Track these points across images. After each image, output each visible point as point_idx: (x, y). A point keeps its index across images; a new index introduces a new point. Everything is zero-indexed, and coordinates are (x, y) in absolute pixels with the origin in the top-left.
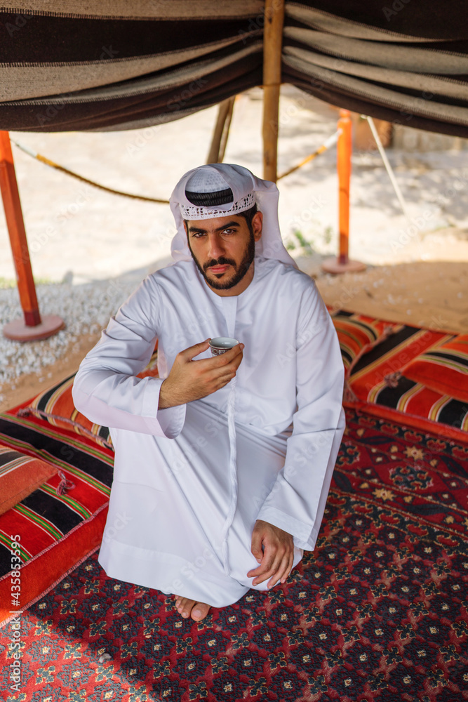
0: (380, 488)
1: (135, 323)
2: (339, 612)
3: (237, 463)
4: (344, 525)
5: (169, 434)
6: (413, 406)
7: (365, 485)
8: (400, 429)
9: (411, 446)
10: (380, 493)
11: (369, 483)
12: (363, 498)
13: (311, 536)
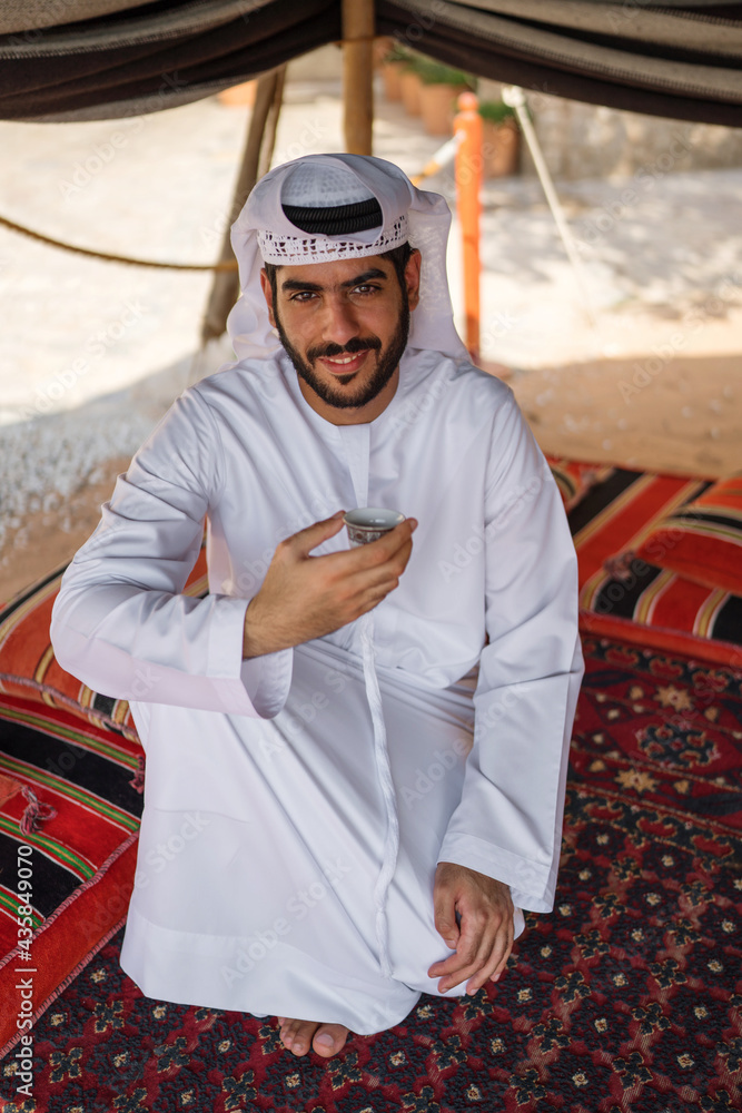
0: (627, 768)
1: (171, 486)
2: (601, 1024)
3: (389, 750)
4: (577, 847)
5: (265, 710)
6: (662, 612)
7: (598, 766)
8: (640, 655)
9: (666, 685)
10: (629, 779)
11: (605, 761)
12: (600, 791)
13: (548, 886)
